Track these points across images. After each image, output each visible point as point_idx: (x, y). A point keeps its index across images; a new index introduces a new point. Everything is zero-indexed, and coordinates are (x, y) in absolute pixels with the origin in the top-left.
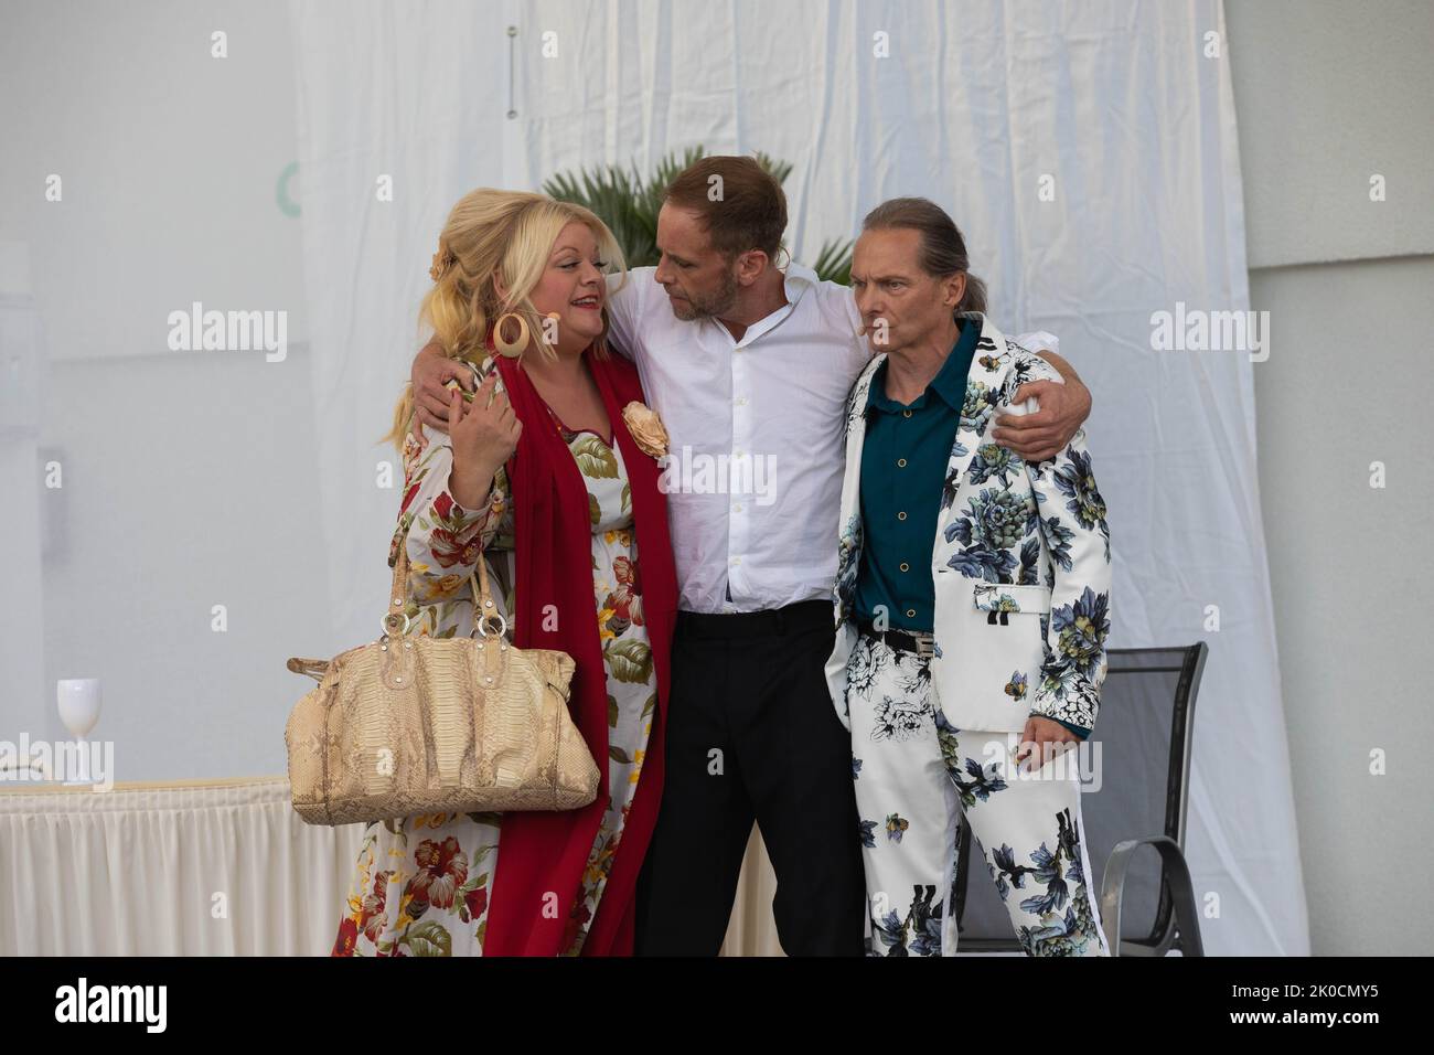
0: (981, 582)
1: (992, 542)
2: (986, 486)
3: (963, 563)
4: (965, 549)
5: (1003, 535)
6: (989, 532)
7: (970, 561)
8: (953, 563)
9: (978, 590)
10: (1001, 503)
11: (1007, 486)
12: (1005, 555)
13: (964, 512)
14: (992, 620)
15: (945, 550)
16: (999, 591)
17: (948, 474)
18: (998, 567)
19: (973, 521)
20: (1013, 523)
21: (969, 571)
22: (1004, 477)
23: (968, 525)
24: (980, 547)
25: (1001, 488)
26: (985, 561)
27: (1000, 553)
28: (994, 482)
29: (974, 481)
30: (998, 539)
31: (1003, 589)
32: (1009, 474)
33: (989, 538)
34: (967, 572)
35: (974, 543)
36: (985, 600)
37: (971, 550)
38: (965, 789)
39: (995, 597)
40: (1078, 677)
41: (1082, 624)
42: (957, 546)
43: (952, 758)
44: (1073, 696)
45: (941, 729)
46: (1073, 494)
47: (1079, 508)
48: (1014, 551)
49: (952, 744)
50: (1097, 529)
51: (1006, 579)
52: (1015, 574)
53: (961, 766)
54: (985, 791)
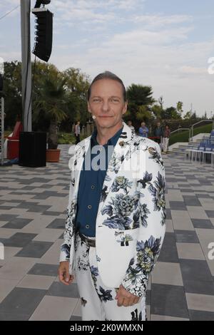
0: (118, 230)
1: (122, 214)
2: (118, 193)
3: (110, 223)
4: (110, 217)
5: (126, 211)
6: (120, 210)
7: (113, 222)
8: (105, 223)
9: (116, 234)
10: (125, 199)
11: (127, 193)
12: (127, 219)
13: (109, 203)
14: (122, 244)
15: (101, 218)
16: (125, 234)
17: (103, 188)
18: (124, 224)
19: (113, 206)
20: (130, 206)
21: (112, 226)
22: (126, 189)
23: (111, 208)
24: (116, 216)
25: (125, 194)
26: (118, 222)
27: (125, 219)
28: (121, 191)
29: (114, 190)
30: (124, 213)
31: (126, 232)
32: (128, 189)
33: (120, 213)
34: (111, 226)
35: (114, 215)
36: (120, 238)
37: (113, 218)
38: (100, 296)
39: (123, 236)
40: (143, 276)
41: (147, 250)
42: (106, 216)
43: (95, 285)
44: (139, 285)
45: (92, 273)
46: (155, 195)
47: (156, 201)
48: (131, 217)
49: (95, 280)
50: (161, 211)
51: (127, 228)
52: (131, 225)
53: (98, 288)
54: (105, 299)
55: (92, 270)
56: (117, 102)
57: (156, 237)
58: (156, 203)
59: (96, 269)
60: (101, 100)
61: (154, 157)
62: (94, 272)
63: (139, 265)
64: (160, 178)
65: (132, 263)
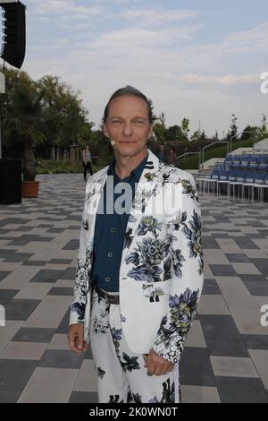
0: (145, 283)
1: (150, 263)
2: (146, 236)
3: (135, 274)
4: (135, 267)
5: (155, 259)
6: (148, 258)
7: (139, 273)
8: (130, 274)
9: (144, 287)
10: (154, 244)
11: (156, 236)
12: (156, 268)
13: (135, 249)
14: (152, 300)
15: (126, 268)
16: (154, 287)
17: (127, 231)
18: (153, 274)
19: (139, 253)
20: (159, 253)
21: (139, 278)
22: (155, 232)
23: (137, 255)
24: (144, 266)
25: (153, 237)
26: (146, 272)
27: (154, 268)
28: (149, 235)
29: (140, 234)
30: (152, 261)
31: (156, 285)
32: (157, 231)
33: (148, 261)
34: (137, 278)
35: (141, 264)
36: (148, 292)
37: (139, 268)
38: (123, 365)
39: (152, 290)
40: (179, 338)
41: (183, 306)
42: (132, 266)
43: (117, 351)
44: (174, 348)
45: (114, 336)
46: (190, 238)
47: (192, 246)
48: (161, 266)
49: (117, 345)
50: (198, 258)
51: (157, 280)
52: (162, 276)
53: (121, 354)
54: (130, 368)
55: (114, 332)
56: (141, 124)
57: (193, 290)
58: (192, 248)
59: (119, 331)
60: (122, 121)
61: (188, 192)
62: (116, 335)
63: (173, 325)
64: (196, 217)
65: (164, 322)
